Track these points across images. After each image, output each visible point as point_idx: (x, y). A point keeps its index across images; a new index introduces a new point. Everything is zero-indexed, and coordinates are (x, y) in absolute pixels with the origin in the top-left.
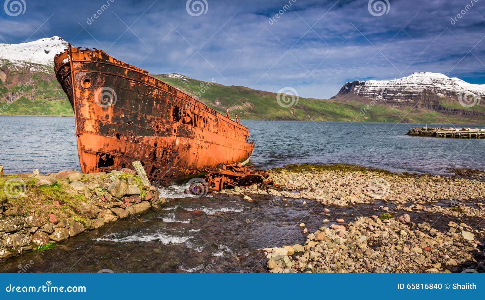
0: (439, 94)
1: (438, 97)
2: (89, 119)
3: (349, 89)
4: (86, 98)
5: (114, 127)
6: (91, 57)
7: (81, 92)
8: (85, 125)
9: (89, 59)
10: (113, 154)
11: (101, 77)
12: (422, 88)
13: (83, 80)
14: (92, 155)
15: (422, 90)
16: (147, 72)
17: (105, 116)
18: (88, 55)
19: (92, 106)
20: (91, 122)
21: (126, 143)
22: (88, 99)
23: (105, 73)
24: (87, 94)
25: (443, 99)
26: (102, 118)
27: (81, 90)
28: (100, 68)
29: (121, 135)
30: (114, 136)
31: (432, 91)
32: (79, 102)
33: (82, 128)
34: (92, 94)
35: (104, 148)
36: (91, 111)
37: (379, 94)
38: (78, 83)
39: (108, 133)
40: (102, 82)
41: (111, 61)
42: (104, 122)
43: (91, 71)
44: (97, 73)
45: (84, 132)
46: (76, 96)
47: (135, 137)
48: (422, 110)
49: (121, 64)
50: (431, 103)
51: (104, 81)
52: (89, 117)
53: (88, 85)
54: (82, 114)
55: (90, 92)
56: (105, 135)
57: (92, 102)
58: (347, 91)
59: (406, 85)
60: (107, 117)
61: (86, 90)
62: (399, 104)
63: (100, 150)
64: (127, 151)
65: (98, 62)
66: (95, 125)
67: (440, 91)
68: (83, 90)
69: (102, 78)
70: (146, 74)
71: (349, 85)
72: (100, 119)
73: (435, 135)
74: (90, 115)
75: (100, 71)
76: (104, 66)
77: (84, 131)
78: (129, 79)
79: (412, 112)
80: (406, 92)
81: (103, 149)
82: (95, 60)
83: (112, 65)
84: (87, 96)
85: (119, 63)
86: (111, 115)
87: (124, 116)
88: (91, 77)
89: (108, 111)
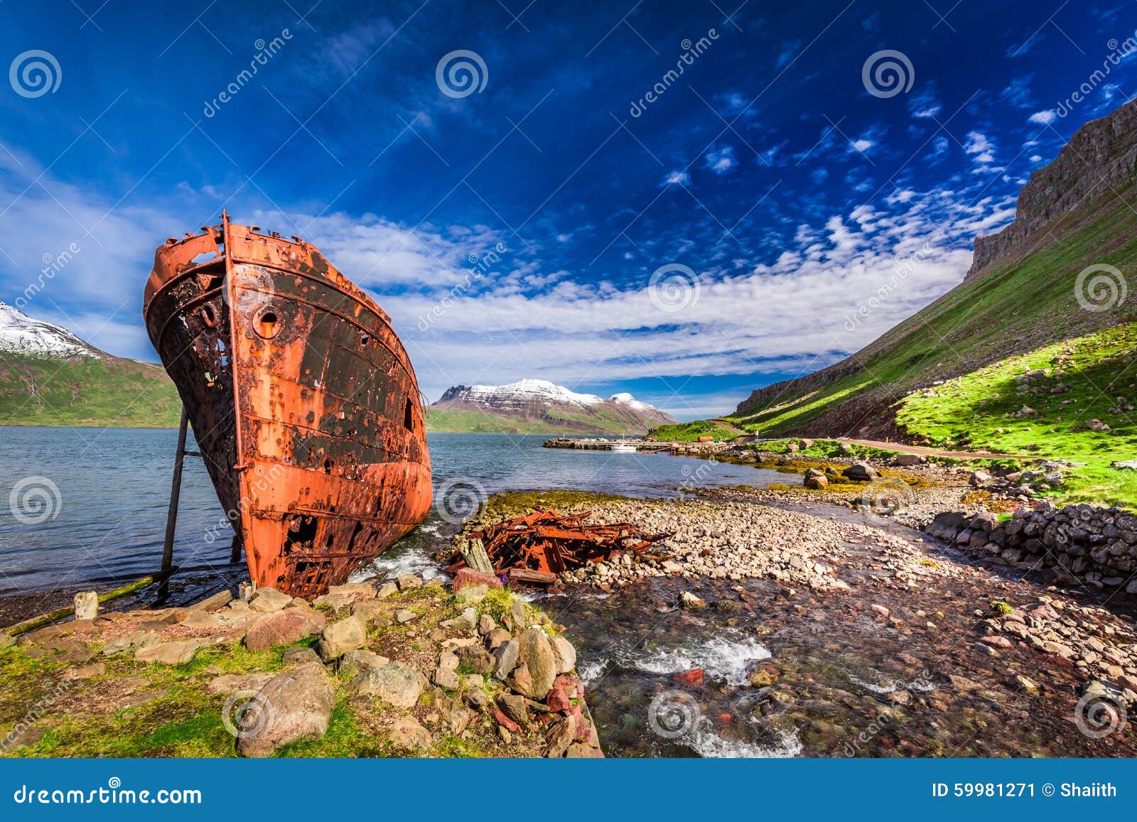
0: (546, 403)
1: (545, 405)
2: (269, 423)
3: (453, 395)
4: (263, 364)
5: (322, 441)
6: (285, 258)
7: (252, 347)
8: (260, 441)
9: (280, 262)
10: (317, 514)
11: (304, 315)
12: (530, 396)
13: (259, 315)
14: (272, 522)
15: (530, 398)
16: (390, 320)
17: (305, 416)
18: (278, 251)
19: (278, 386)
20: (275, 430)
21: (341, 482)
22: (271, 366)
23: (315, 303)
24: (266, 354)
25: (550, 408)
26: (299, 420)
27: (251, 342)
28: (305, 290)
29: (333, 462)
30: (321, 465)
31: (540, 399)
32: (247, 373)
33: (252, 447)
34: (279, 356)
35: (300, 500)
36: (275, 399)
37: (487, 401)
38: (246, 321)
39: (309, 459)
40: (305, 327)
41: (333, 277)
42: (303, 431)
43: (283, 294)
44: (296, 301)
45: (258, 460)
46: (238, 355)
47: (356, 467)
48: (530, 419)
49: (351, 288)
50: (539, 412)
51: (310, 326)
52: (269, 417)
53: (273, 330)
54: (253, 407)
55: (274, 350)
56: (303, 464)
57: (280, 377)
58: (451, 397)
59: (514, 392)
60: (310, 417)
61: (266, 341)
62: (506, 412)
63: (292, 507)
64: (340, 503)
65: (301, 273)
66: (282, 439)
67: (547, 400)
68: (257, 340)
69: (306, 317)
70: (387, 322)
71: (453, 390)
72: (294, 422)
73: (572, 446)
74: (273, 411)
75: (304, 297)
76: (313, 288)
77: (256, 455)
78: (360, 329)
79: (520, 421)
80: (515, 400)
81: (297, 503)
82: (295, 268)
83: (332, 288)
84: (268, 359)
85: (348, 287)
86: (318, 414)
87: (343, 417)
88: (282, 310)
89: (313, 402)
